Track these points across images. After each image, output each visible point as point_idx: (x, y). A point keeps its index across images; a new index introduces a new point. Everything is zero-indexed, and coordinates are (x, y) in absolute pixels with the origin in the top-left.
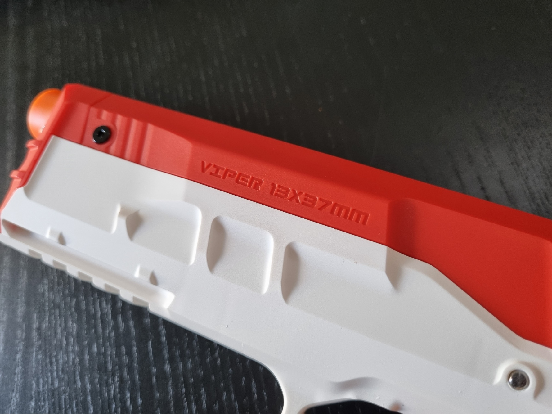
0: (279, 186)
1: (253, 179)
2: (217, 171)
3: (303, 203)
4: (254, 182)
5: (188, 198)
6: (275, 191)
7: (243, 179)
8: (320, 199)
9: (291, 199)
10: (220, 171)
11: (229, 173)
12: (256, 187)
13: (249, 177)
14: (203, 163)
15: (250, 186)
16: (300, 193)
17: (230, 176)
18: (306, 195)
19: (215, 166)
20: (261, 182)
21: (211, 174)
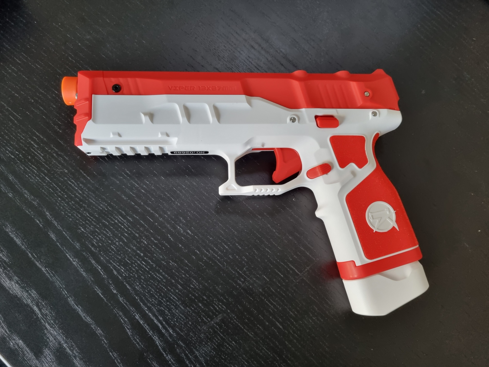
0: (202, 87)
1: (191, 87)
2: (176, 88)
3: (212, 90)
4: (192, 88)
5: (170, 101)
6: (201, 89)
7: (187, 88)
8: (218, 87)
9: (207, 90)
10: (177, 88)
11: (181, 88)
12: (193, 89)
13: (189, 87)
14: (169, 87)
15: (191, 90)
16: (210, 87)
17: (182, 88)
18: (212, 87)
19: (174, 87)
20: (194, 87)
21: (174, 90)
